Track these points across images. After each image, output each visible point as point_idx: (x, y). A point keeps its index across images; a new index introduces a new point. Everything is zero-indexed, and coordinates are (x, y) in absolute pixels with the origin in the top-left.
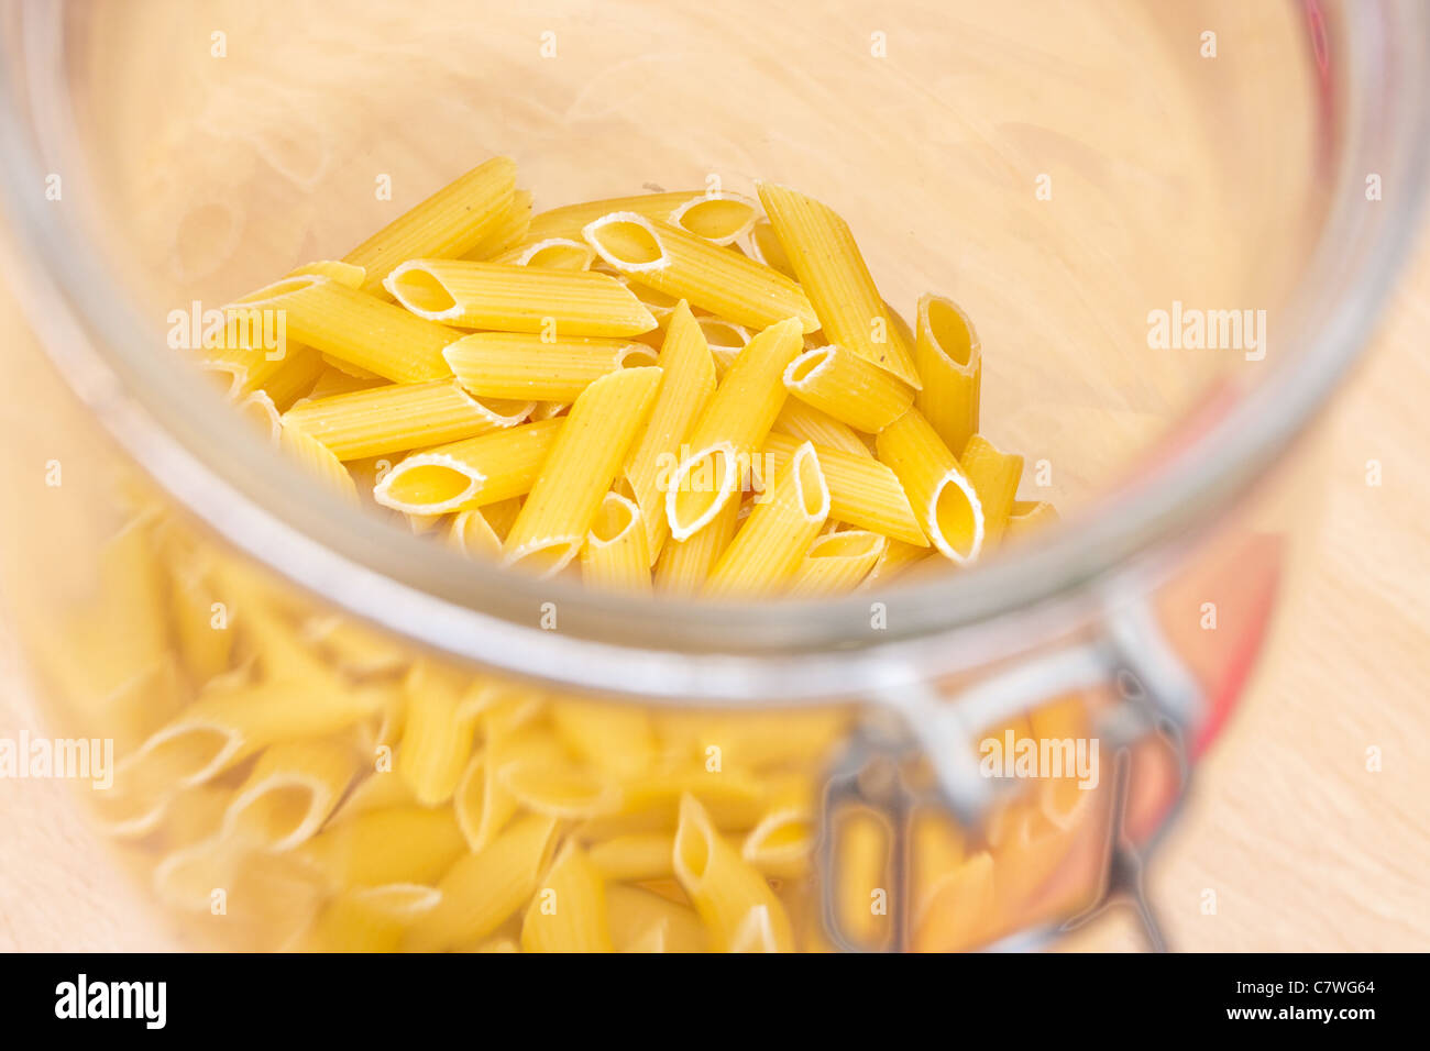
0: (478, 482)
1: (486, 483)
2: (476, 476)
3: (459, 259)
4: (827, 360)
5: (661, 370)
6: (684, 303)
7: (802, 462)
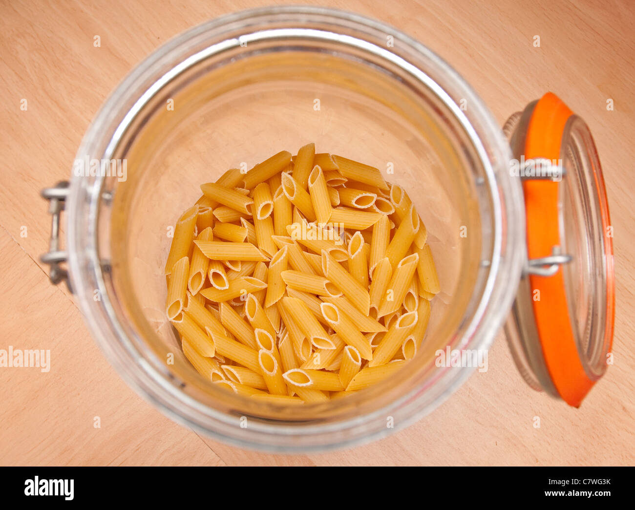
0: (351, 257)
1: (351, 259)
2: (353, 256)
3: (416, 269)
4: (355, 362)
5: (368, 316)
6: (387, 331)
7: (330, 344)
